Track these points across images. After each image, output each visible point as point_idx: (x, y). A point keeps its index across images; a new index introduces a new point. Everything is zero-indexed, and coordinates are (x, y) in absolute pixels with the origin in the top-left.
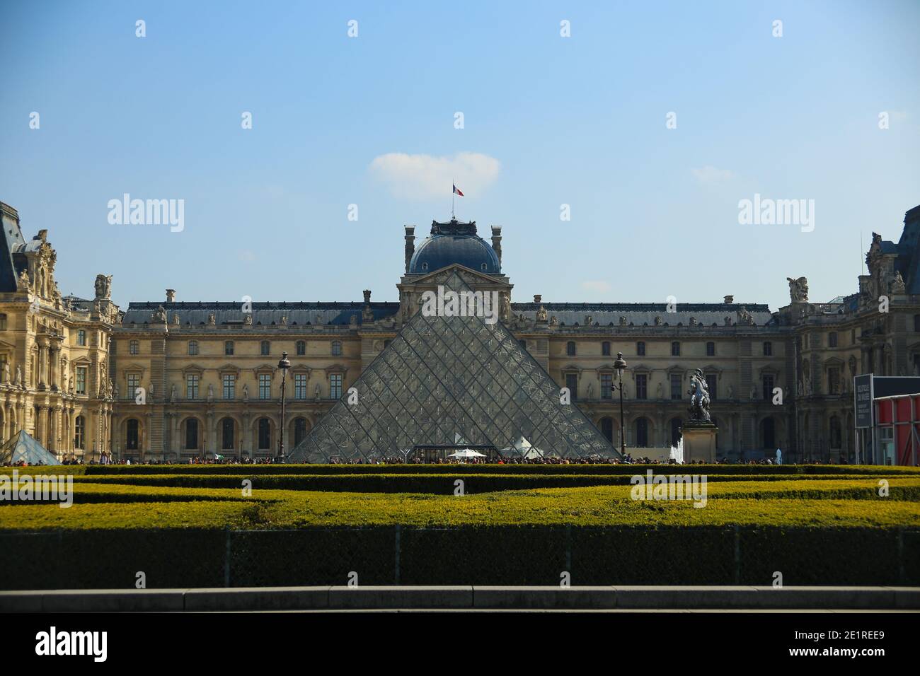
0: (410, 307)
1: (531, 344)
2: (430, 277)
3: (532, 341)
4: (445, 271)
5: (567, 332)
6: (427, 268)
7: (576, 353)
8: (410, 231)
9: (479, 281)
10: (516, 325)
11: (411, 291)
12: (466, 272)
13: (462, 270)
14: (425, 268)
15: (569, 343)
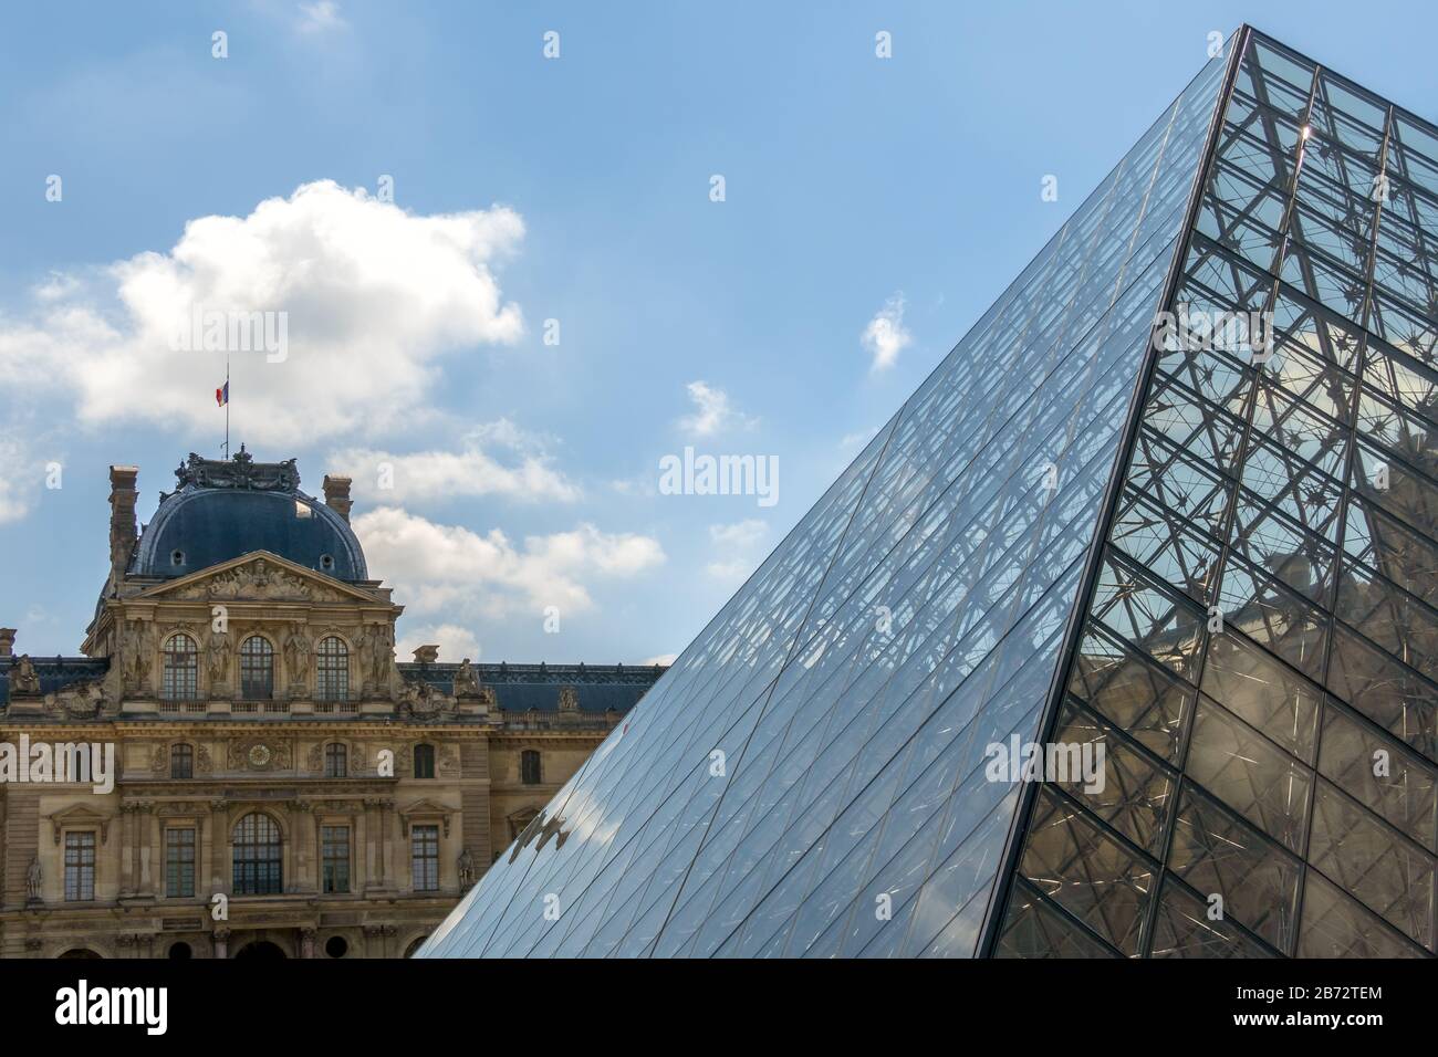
0: (143, 659)
1: (445, 753)
2: (196, 584)
3: (450, 746)
4: (233, 569)
5: (521, 727)
6: (183, 563)
7: (542, 779)
8: (123, 483)
9: (318, 595)
10: (410, 707)
11: (144, 618)
12: (289, 573)
13: (277, 568)
14: (178, 562)
15: (525, 753)
